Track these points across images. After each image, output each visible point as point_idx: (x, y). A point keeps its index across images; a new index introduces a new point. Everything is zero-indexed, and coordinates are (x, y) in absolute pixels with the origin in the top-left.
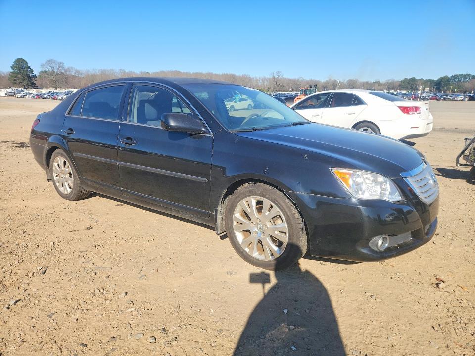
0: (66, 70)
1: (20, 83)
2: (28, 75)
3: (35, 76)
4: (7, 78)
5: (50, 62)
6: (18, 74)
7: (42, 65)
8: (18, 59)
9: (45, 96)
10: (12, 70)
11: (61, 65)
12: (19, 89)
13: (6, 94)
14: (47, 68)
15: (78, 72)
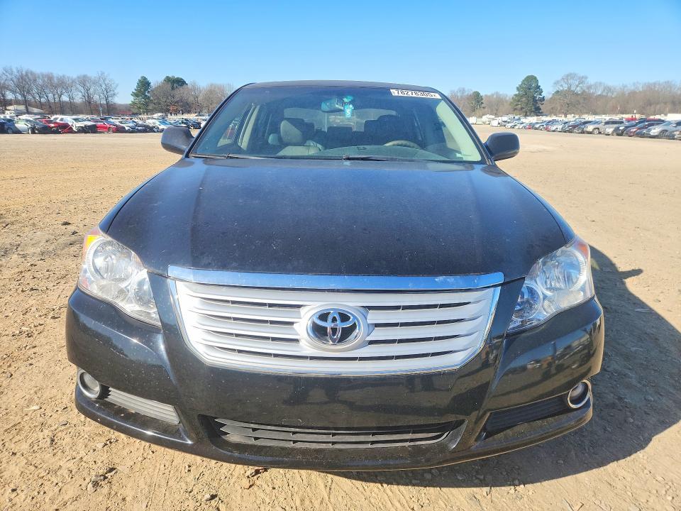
0: (589, 87)
1: (522, 108)
2: (534, 98)
3: (543, 99)
4: (509, 103)
5: (569, 77)
6: (522, 96)
7: (557, 83)
8: (528, 77)
9: (537, 126)
10: (517, 93)
11: (582, 80)
12: (517, 117)
13: (499, 124)
14: (562, 86)
15: (609, 89)
